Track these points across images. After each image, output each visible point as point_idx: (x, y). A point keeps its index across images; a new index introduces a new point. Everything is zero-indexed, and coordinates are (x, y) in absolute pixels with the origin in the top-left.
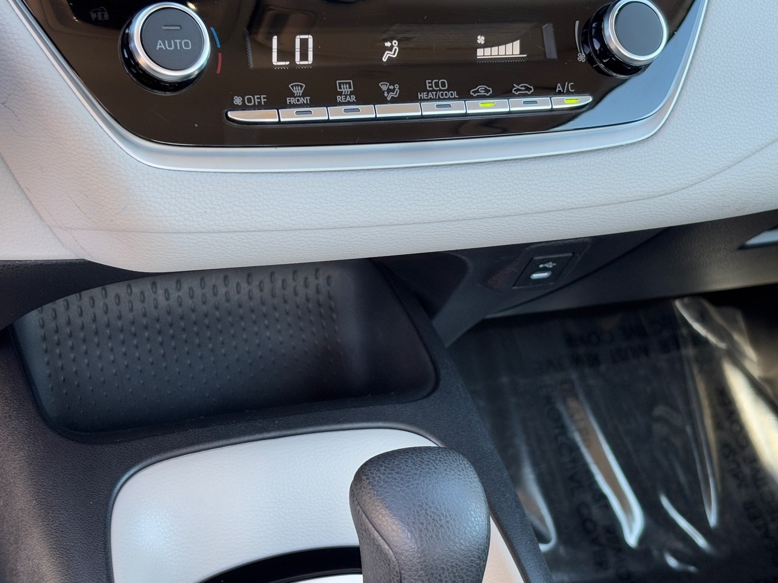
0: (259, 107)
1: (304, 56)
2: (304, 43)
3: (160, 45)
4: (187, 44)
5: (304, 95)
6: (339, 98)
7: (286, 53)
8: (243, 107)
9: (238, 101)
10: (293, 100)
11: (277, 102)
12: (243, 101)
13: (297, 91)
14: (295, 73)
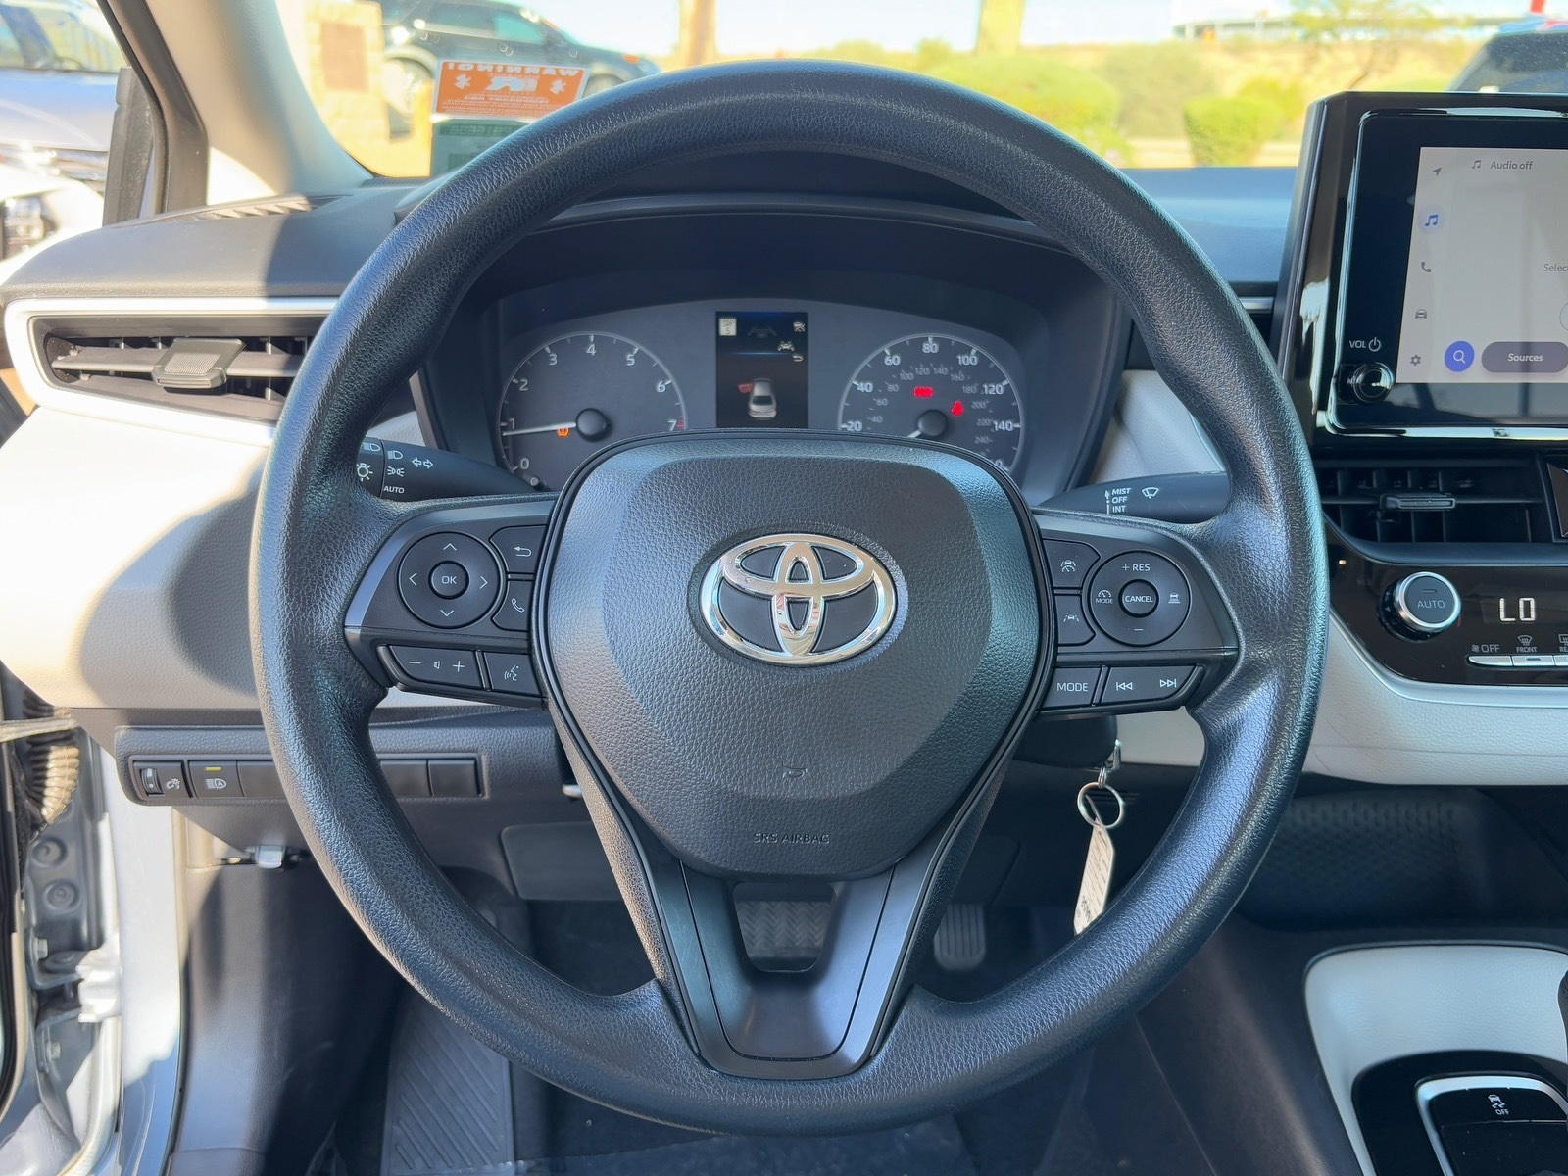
0: (1493, 653)
1: (1527, 615)
2: (1527, 604)
3: (1420, 604)
4: (1441, 604)
5: (1531, 646)
6: (1561, 649)
7: (1512, 611)
8: (1480, 653)
9: (1475, 648)
10: (1522, 649)
11: (1510, 649)
12: (1480, 648)
13: (1526, 642)
14: (1521, 628)
